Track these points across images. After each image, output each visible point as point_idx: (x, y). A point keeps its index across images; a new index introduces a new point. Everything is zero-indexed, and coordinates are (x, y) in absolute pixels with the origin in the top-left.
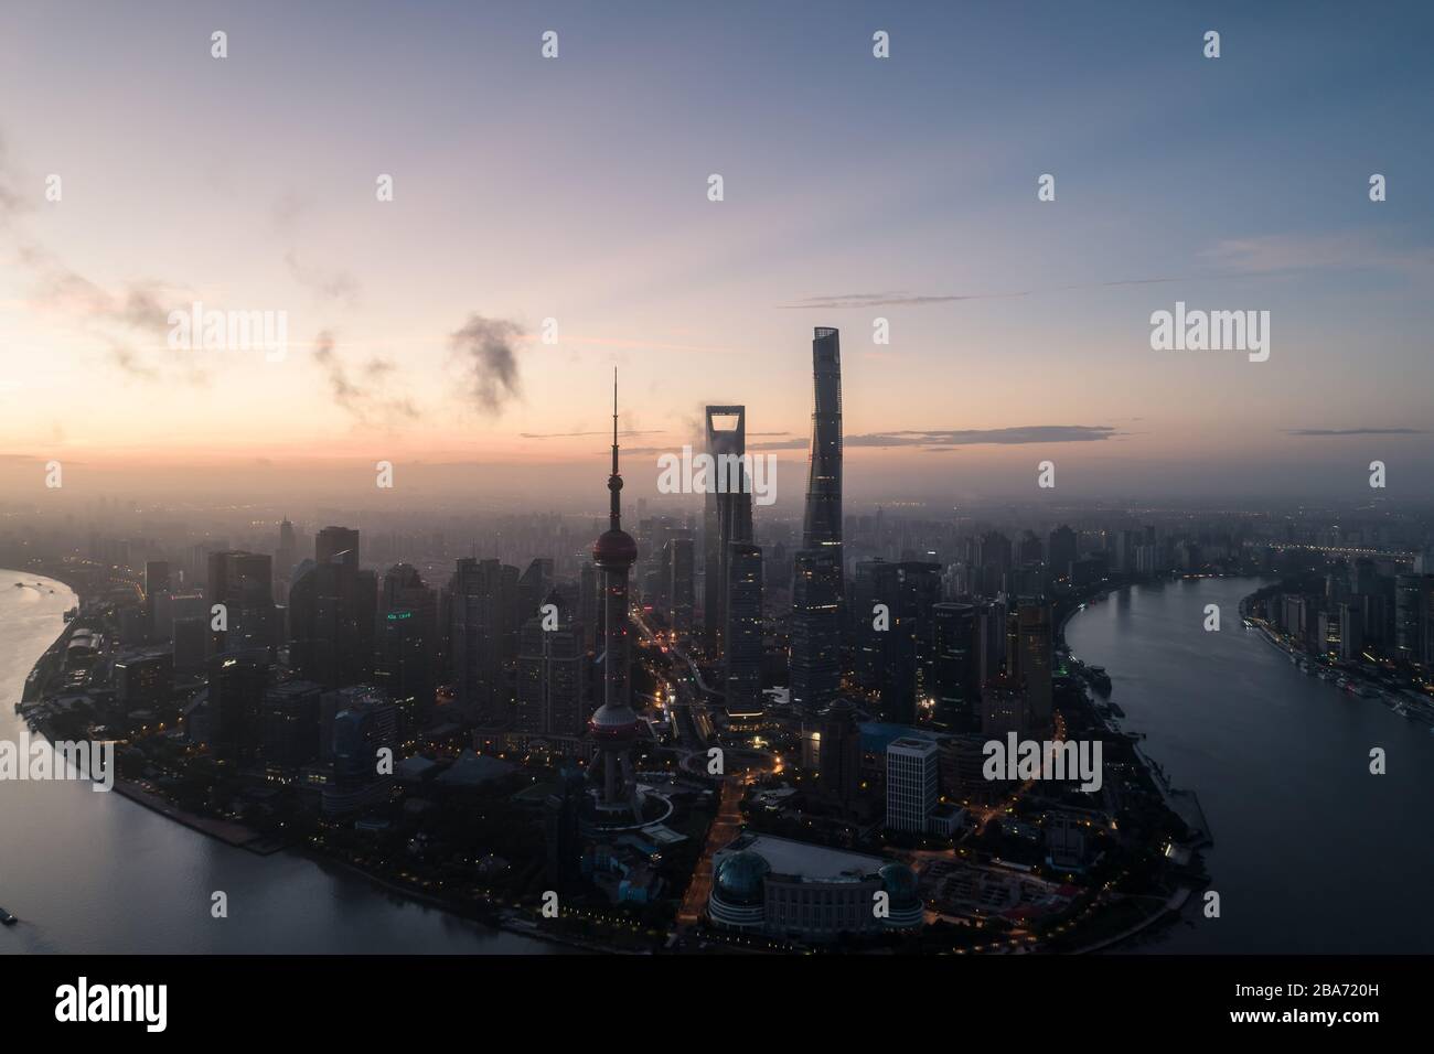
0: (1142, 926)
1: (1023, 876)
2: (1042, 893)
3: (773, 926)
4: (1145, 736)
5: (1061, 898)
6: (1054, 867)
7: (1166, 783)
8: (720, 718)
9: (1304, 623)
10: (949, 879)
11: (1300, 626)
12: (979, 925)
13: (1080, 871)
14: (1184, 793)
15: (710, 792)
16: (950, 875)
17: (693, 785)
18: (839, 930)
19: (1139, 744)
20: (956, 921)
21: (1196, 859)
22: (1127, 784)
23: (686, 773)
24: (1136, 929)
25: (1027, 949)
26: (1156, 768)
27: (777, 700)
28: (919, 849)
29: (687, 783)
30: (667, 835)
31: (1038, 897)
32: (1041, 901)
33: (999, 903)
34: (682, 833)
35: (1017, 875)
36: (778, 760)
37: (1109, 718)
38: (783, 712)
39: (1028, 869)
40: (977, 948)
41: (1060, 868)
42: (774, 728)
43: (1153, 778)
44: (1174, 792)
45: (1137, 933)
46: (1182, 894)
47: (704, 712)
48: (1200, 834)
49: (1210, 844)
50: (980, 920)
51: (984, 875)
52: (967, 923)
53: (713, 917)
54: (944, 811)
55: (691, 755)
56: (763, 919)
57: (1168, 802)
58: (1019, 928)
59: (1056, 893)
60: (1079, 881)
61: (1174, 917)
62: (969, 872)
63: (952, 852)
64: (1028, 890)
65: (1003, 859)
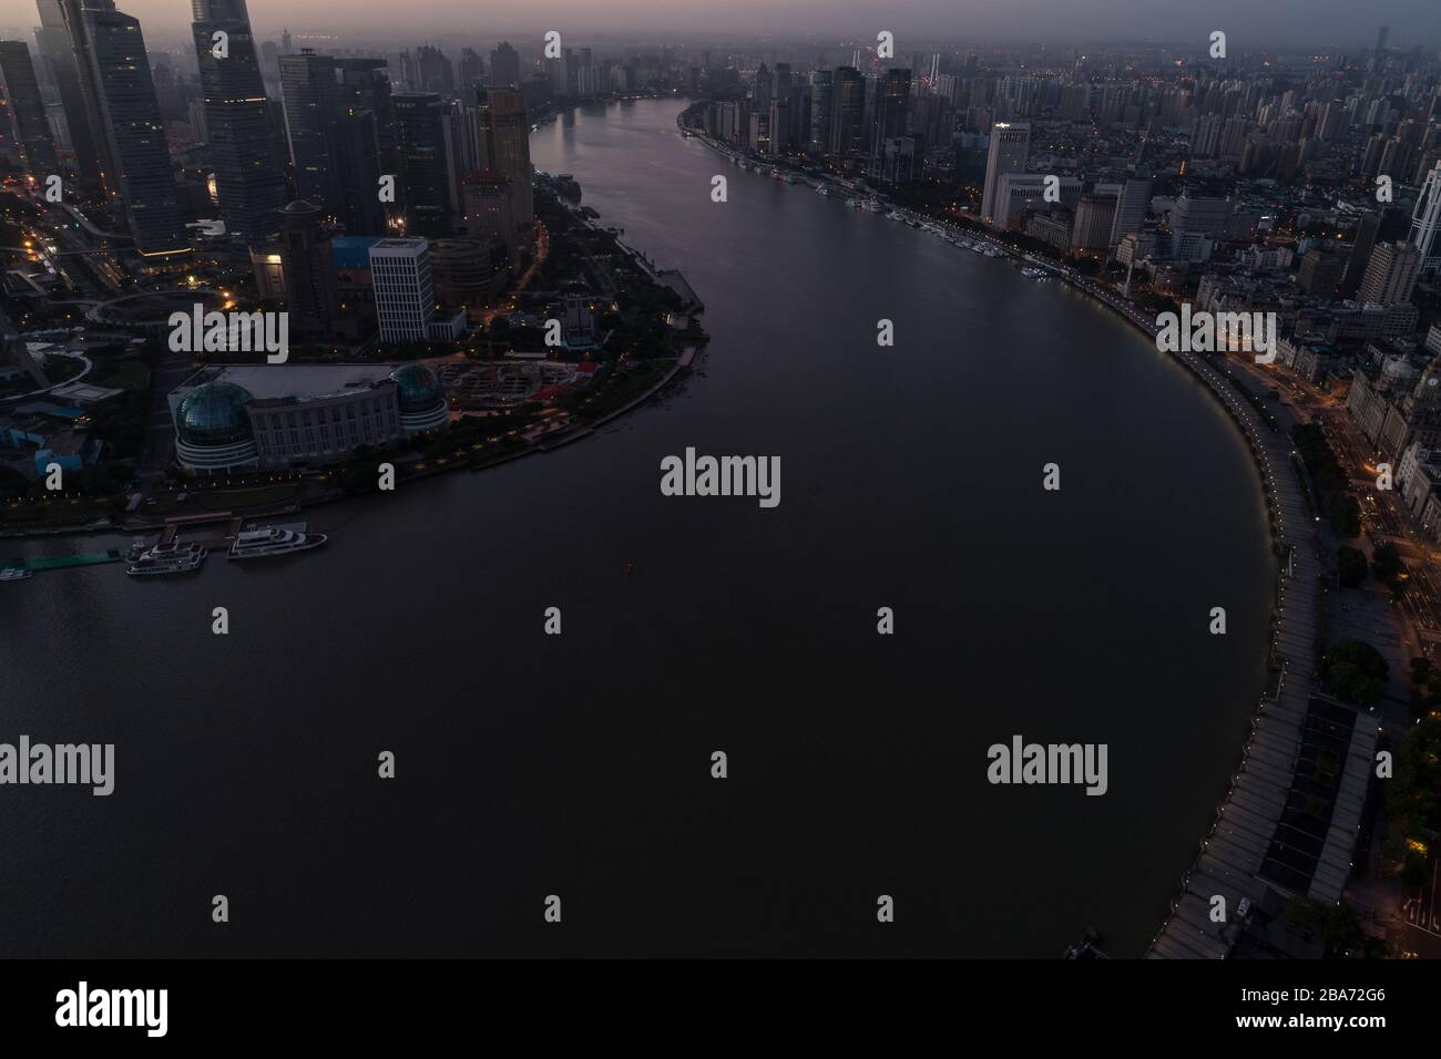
0: (661, 384)
1: (540, 363)
2: (561, 373)
3: (270, 460)
4: (622, 231)
5: (583, 374)
6: (570, 348)
7: (651, 267)
8: (130, 263)
9: (737, 128)
10: (464, 379)
11: (734, 130)
12: (508, 412)
13: (595, 347)
14: (670, 273)
15: (141, 341)
16: (466, 375)
17: (114, 336)
18: (354, 447)
19: (619, 237)
20: (485, 414)
21: (693, 322)
22: (618, 270)
23: (102, 325)
24: (657, 387)
25: (562, 423)
26: (640, 256)
27: (206, 233)
28: (425, 358)
29: (102, 335)
30: (92, 393)
31: (559, 379)
32: (563, 381)
33: (522, 390)
34: (114, 388)
35: (534, 363)
36: (226, 295)
37: (586, 219)
38: (218, 244)
39: (544, 355)
40: (511, 433)
41: (576, 348)
42: (211, 265)
43: (639, 264)
44: (660, 273)
45: (657, 391)
46: (689, 352)
47: (106, 260)
48: (692, 303)
49: (701, 309)
50: (508, 408)
51: (499, 371)
52: (495, 413)
53: (187, 466)
54: (445, 315)
55: (101, 304)
56: (257, 454)
57: (657, 281)
58: (548, 407)
59: (577, 370)
60: (597, 357)
61: (686, 372)
62: (483, 369)
63: (461, 355)
64: (548, 374)
65: (516, 351)
